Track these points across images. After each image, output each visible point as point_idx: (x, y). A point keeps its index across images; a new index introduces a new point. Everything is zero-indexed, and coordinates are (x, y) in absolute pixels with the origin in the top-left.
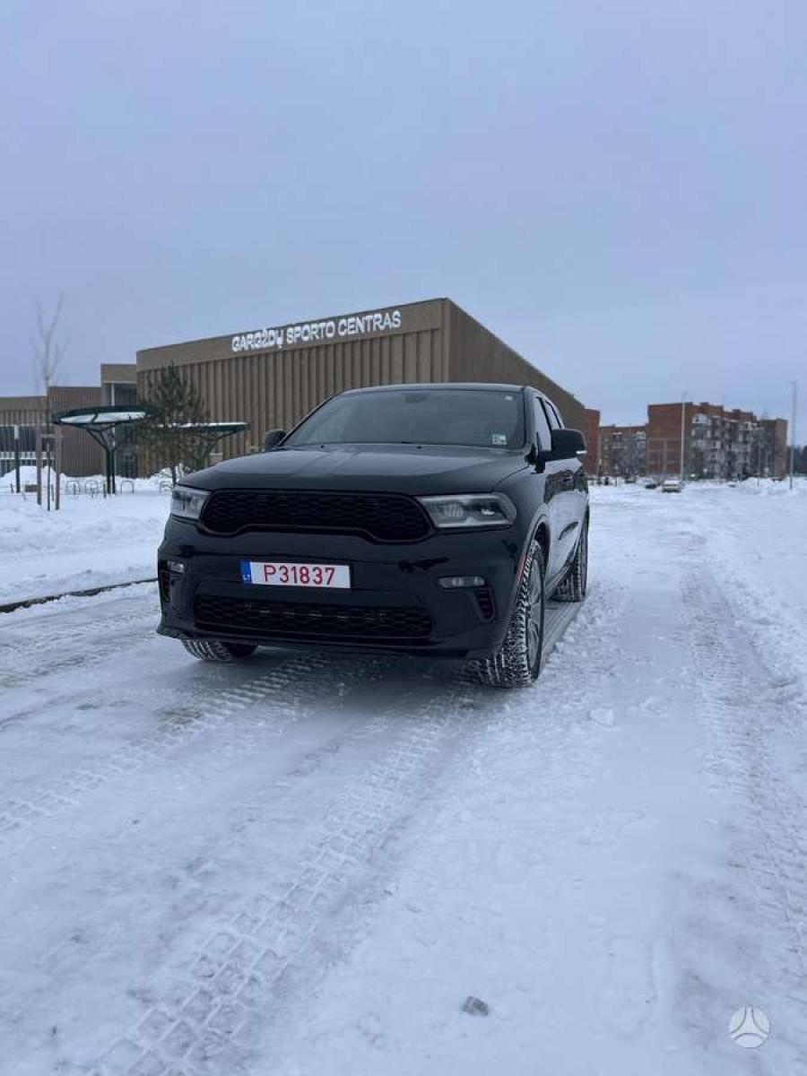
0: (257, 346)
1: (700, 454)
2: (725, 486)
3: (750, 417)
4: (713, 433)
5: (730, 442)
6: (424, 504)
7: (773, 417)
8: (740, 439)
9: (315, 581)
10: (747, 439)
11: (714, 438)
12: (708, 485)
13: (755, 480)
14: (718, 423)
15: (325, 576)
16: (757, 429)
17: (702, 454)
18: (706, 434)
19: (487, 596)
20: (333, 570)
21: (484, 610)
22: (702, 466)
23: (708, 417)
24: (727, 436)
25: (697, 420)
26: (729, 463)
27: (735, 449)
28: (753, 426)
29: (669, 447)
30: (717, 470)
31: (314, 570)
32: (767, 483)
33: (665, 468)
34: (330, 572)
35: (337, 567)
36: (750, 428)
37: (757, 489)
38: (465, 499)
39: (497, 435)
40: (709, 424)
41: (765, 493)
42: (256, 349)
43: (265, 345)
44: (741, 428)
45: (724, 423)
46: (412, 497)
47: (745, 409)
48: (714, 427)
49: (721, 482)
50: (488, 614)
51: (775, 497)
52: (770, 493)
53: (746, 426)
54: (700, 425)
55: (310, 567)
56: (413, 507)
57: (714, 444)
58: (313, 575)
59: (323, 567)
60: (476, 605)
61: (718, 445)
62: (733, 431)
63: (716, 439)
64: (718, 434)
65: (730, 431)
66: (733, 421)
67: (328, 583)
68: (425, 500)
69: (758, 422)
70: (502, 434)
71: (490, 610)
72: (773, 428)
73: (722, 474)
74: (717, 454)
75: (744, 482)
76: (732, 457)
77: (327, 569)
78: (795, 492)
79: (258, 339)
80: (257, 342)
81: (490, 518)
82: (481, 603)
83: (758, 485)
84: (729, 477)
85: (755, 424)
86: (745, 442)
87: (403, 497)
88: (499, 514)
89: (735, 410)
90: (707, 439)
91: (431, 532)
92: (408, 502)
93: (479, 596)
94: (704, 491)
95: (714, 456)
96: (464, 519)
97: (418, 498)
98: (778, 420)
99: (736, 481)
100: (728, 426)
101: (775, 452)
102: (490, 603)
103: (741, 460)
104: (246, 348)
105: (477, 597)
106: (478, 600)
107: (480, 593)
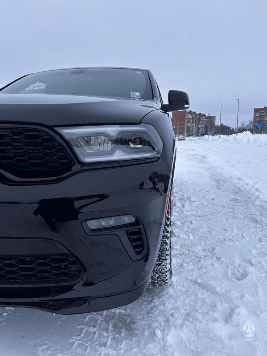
0: (35, 89)
1: (188, 128)
2: (197, 138)
3: (204, 115)
4: (193, 121)
5: (198, 124)
6: (67, 137)
7: (211, 116)
8: (201, 123)
10: (203, 122)
11: (193, 123)
12: (191, 138)
13: (207, 136)
14: (194, 117)
16: (206, 119)
17: (189, 128)
18: (191, 121)
19: (138, 232)
21: (135, 247)
22: (189, 132)
23: (191, 116)
24: (197, 122)
25: (188, 117)
26: (198, 131)
27: (200, 126)
28: (205, 119)
29: (179, 126)
30: (194, 133)
32: (210, 137)
33: (177, 133)
36: (204, 119)
37: (208, 139)
38: (113, 130)
39: (134, 93)
40: (192, 118)
41: (211, 140)
42: (34, 90)
43: (38, 88)
44: (201, 119)
45: (196, 117)
46: (51, 127)
47: (203, 113)
48: (193, 119)
49: (195, 137)
50: (140, 249)
51: (215, 141)
52: (213, 140)
53: (203, 118)
54: (189, 118)
56: (53, 140)
57: (193, 124)
60: (127, 242)
61: (194, 124)
62: (199, 120)
63: (194, 123)
64: (194, 121)
65: (198, 120)
66: (199, 117)
68: (66, 132)
69: (206, 117)
70: (137, 91)
71: (142, 246)
72: (211, 119)
73: (196, 134)
74: (194, 128)
75: (203, 137)
76: (198, 129)
78: (221, 140)
79: (35, 86)
80: (35, 87)
81: (137, 151)
82: (132, 241)
83: (208, 137)
84: (198, 135)
85: (206, 118)
86: (203, 124)
87: (39, 127)
88: (146, 147)
89: (199, 113)
90: (191, 123)
91: (76, 167)
92: (47, 134)
93: (129, 234)
94: (190, 140)
95: (193, 128)
96: (112, 153)
97: (58, 130)
98: (213, 116)
99: (200, 137)
100: (197, 118)
101: (212, 127)
102: (141, 239)
103: (201, 130)
104: (31, 89)
105: (127, 235)
106: (129, 238)
107: (131, 231)
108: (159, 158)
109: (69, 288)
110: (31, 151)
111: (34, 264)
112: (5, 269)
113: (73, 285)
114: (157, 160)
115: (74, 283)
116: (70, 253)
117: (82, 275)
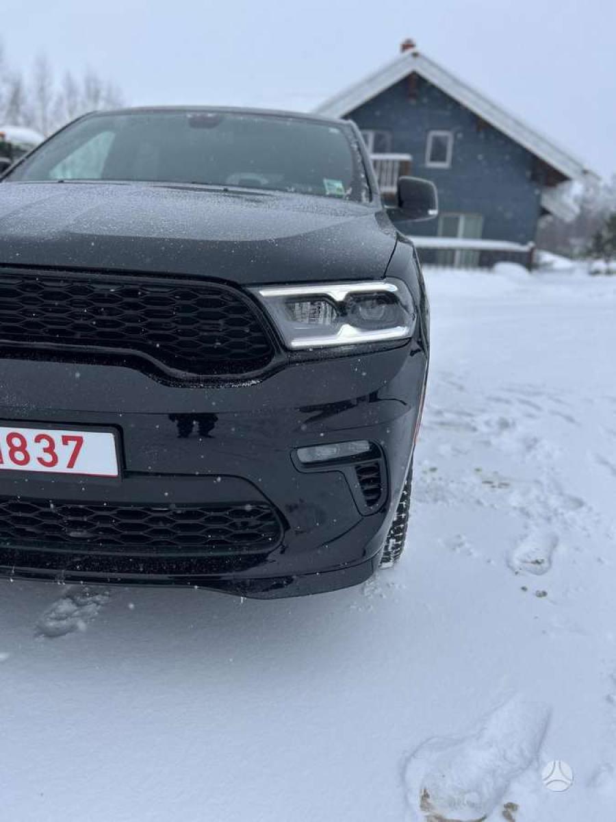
6: (264, 301)
9: (41, 460)
15: (64, 452)
19: (375, 469)
20: (80, 441)
21: (366, 493)
31: (38, 439)
34: (73, 444)
35: (88, 436)
39: (331, 182)
50: (373, 497)
55: (30, 434)
56: (243, 309)
58: (36, 450)
59: (57, 435)
60: (356, 486)
67: (71, 465)
68: (265, 293)
71: (377, 491)
77: (65, 440)
82: (364, 482)
87: (222, 286)
92: (236, 299)
93: (361, 471)
96: (334, 332)
97: (253, 290)
102: (377, 480)
105: (358, 472)
106: (359, 478)
107: (363, 466)
108: (410, 338)
109: (261, 559)
110: (207, 327)
111: (202, 519)
112: (149, 528)
113: (267, 555)
114: (406, 344)
115: (270, 549)
116: (264, 500)
117: (282, 535)
